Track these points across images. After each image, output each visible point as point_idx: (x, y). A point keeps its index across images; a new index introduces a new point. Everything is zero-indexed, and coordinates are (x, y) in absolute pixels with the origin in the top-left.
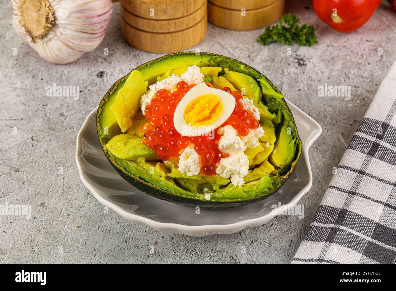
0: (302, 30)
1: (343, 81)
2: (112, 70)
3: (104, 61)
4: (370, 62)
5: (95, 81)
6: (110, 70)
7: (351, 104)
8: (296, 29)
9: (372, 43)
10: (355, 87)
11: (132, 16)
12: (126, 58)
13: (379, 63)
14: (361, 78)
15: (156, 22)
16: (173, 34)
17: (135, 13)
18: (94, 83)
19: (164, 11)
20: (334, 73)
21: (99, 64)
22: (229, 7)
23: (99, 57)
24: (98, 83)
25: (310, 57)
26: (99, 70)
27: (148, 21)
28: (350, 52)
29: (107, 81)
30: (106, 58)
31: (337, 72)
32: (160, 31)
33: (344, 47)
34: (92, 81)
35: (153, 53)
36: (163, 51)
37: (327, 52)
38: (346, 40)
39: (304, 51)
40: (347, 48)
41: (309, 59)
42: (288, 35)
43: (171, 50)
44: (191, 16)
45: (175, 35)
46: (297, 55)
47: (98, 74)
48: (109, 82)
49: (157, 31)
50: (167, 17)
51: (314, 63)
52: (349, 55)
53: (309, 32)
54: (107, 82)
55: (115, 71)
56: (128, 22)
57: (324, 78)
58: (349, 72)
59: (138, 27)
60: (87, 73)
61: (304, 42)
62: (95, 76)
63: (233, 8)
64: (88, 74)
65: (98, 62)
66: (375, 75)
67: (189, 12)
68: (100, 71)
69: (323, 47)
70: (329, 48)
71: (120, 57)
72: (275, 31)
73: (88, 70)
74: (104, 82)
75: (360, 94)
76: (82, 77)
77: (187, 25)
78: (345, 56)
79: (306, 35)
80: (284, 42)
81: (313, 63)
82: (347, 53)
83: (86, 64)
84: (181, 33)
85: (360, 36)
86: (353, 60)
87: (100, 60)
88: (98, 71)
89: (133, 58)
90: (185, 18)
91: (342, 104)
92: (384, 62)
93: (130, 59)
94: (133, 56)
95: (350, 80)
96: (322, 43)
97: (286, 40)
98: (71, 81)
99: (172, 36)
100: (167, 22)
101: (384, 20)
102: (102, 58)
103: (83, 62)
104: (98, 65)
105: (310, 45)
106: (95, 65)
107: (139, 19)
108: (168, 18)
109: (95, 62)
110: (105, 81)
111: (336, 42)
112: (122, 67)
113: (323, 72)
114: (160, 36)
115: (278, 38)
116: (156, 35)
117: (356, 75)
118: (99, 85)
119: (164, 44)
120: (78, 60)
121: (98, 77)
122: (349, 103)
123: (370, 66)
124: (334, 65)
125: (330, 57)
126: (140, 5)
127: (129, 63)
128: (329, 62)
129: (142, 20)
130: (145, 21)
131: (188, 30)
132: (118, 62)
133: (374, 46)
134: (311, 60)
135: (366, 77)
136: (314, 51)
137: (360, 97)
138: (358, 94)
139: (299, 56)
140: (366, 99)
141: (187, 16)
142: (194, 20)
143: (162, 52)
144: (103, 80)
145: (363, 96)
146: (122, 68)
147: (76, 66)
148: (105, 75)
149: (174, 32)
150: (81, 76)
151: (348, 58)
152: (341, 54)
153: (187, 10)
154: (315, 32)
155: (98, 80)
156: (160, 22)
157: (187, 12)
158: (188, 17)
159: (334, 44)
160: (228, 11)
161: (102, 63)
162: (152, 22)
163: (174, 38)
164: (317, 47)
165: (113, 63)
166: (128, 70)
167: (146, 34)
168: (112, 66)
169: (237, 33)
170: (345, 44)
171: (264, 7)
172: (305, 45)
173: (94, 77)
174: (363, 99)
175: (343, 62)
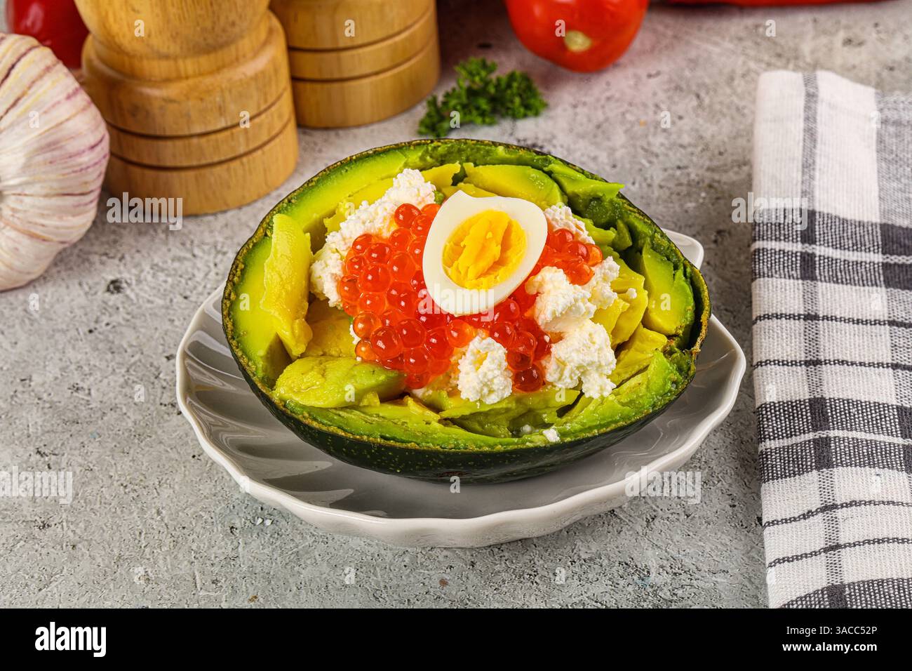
0: (509, 86)
1: (647, 165)
2: (134, 271)
3: (104, 258)
4: (681, 113)
5: (111, 303)
6: (129, 272)
7: (691, 202)
8: (497, 86)
9: (665, 77)
10: (679, 168)
11: (143, 142)
12: (153, 240)
13: (700, 111)
14: (681, 150)
15: (203, 140)
16: (245, 159)
17: (151, 132)
18: (111, 307)
19: (220, 108)
20: (618, 154)
21: (98, 265)
22: (336, 76)
23: (89, 253)
24: (120, 306)
25: (549, 136)
26: (103, 278)
27: (186, 142)
28: (626, 106)
29: (137, 295)
30: (107, 251)
31: (623, 151)
32: (216, 159)
33: (608, 99)
34: (104, 305)
35: (206, 214)
36: (227, 204)
37: (579, 118)
38: (604, 86)
39: (527, 129)
40: (617, 101)
41: (550, 141)
42: (483, 104)
43: (244, 197)
44: (273, 109)
45: (249, 161)
46: (519, 141)
47: (108, 287)
48: (143, 297)
49: (209, 161)
50: (226, 122)
51: (565, 146)
52: (627, 111)
53: (523, 86)
54: (138, 300)
55: (142, 271)
56: (134, 158)
57: (603, 169)
58: (649, 144)
59: (162, 164)
60: (82, 293)
61: (522, 110)
62: (104, 292)
63: (346, 75)
64: (86, 294)
65: (91, 264)
66: (708, 135)
67: (270, 101)
68: (108, 282)
69: (565, 110)
70: (579, 110)
71: (137, 241)
72: (453, 102)
73: (80, 284)
74: (132, 300)
75: (697, 179)
76: (75, 303)
77: (269, 130)
78: (620, 117)
79: (520, 96)
80: (479, 120)
81: (562, 146)
82: (622, 110)
83: (69, 275)
84: (259, 152)
85: (630, 71)
86: (643, 119)
87: (95, 258)
88: (103, 282)
89: (167, 236)
90: (263, 116)
91: (673, 207)
92: (710, 106)
93: (161, 239)
94: (163, 232)
95: (661, 158)
96: (556, 105)
97: (483, 114)
98: (54, 317)
99: (242, 164)
100: (227, 133)
101: (660, 28)
102: (96, 253)
103: (59, 272)
104: (95, 270)
105: (537, 114)
106: (90, 271)
107: (161, 143)
108: (229, 124)
109: (87, 264)
110: (132, 296)
111: (586, 95)
112: (153, 260)
113: (595, 159)
114: (218, 170)
115: (465, 114)
116: (207, 171)
117: (668, 146)
118: (124, 308)
119: (229, 187)
120: (46, 271)
121: (112, 293)
122: (686, 203)
123: (686, 120)
124: (609, 139)
125: (591, 127)
126: (161, 108)
127: (164, 249)
128: (595, 136)
129: (169, 143)
130: (179, 143)
131: (272, 144)
132: (138, 251)
133: (670, 81)
134: (555, 142)
135: (690, 145)
136: (550, 123)
137: (701, 185)
138: (693, 180)
139: (525, 140)
140: (716, 185)
141: (266, 110)
142: (280, 116)
143: (224, 208)
144: (127, 297)
145: (707, 182)
146: (155, 262)
147: (50, 284)
148: (124, 285)
149: (246, 154)
150: (73, 300)
151: (629, 117)
152: (611, 114)
153: (265, 94)
154: (535, 85)
155: (114, 299)
156: (213, 137)
157: (266, 101)
158: (269, 112)
159: (583, 99)
160: (336, 86)
161: (102, 263)
162: (195, 141)
163: (247, 167)
164: (552, 113)
165: (128, 257)
166: (170, 261)
167: (183, 174)
168: (129, 265)
169: (362, 131)
170: (608, 94)
171: (409, 59)
172: (525, 116)
173: (102, 295)
174: (710, 186)
175: (624, 128)
